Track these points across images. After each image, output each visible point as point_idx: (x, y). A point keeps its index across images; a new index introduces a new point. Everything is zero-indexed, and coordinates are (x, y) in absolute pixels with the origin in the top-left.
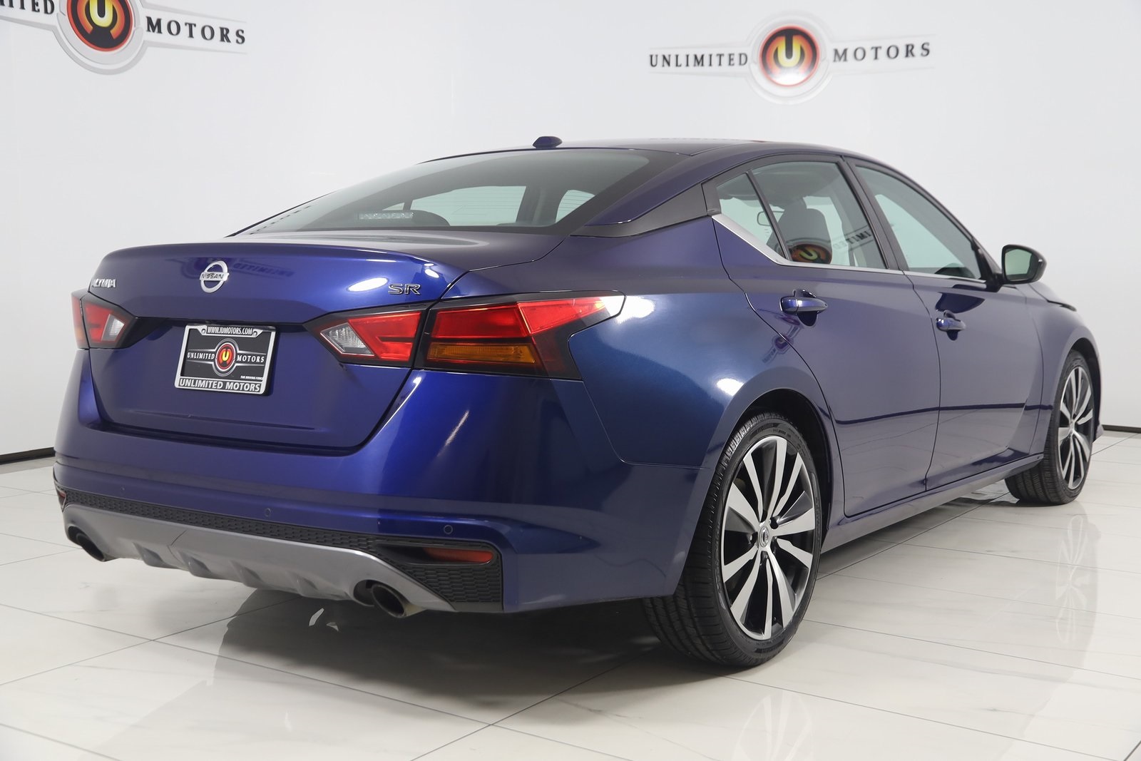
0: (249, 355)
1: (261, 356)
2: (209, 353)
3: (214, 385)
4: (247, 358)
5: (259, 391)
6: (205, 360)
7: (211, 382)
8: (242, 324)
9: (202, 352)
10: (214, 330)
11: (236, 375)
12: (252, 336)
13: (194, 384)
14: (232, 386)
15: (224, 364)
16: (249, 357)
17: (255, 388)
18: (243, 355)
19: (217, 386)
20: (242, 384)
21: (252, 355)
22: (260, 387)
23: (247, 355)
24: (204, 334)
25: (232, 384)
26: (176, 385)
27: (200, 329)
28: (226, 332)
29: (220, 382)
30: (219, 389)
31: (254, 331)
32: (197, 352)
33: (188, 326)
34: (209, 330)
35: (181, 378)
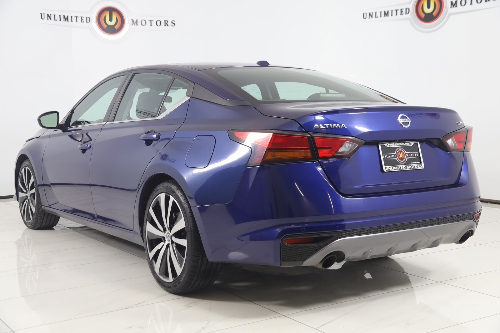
0: (411, 153)
1: (416, 153)
2: (393, 154)
4: (411, 155)
5: (422, 168)
6: (392, 158)
7: (400, 167)
8: (404, 141)
9: (390, 155)
10: (392, 145)
11: (409, 162)
12: (410, 146)
13: (393, 169)
14: (409, 167)
15: (402, 159)
16: (411, 154)
17: (420, 167)
18: (408, 154)
19: (403, 168)
20: (414, 166)
21: (412, 153)
22: (422, 166)
23: (410, 154)
24: (388, 147)
25: (409, 166)
26: (385, 170)
27: (386, 145)
28: (398, 144)
29: (404, 166)
30: (404, 169)
31: (410, 143)
32: (387, 155)
33: (380, 144)
34: (390, 144)
35: (385, 167)
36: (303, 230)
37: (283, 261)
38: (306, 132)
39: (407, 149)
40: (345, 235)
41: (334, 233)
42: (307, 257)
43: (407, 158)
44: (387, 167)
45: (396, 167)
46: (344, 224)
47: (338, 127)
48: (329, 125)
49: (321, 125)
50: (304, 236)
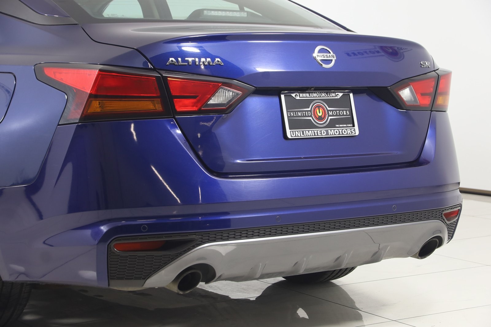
0: (338, 110)
1: (346, 111)
2: (305, 111)
4: (337, 113)
5: (355, 134)
6: (304, 116)
7: (316, 132)
8: (328, 89)
9: (299, 111)
10: (305, 96)
11: (332, 124)
12: (336, 98)
13: (303, 134)
14: (333, 132)
15: (320, 118)
17: (351, 132)
18: (333, 111)
19: (321, 134)
20: (341, 130)
21: (340, 110)
22: (354, 130)
23: (336, 110)
24: (298, 98)
25: (333, 131)
26: (289, 136)
27: (293, 95)
28: (315, 95)
29: (323, 130)
30: (324, 135)
31: (336, 94)
32: (295, 112)
33: (283, 94)
34: (301, 95)
35: (290, 131)
36: (144, 228)
37: (111, 279)
38: (154, 70)
39: (331, 103)
40: (215, 237)
41: (195, 235)
42: (151, 273)
43: (330, 118)
44: (293, 131)
45: (309, 131)
46: (229, 220)
47: (209, 62)
48: (194, 59)
49: (180, 59)
50: (146, 238)
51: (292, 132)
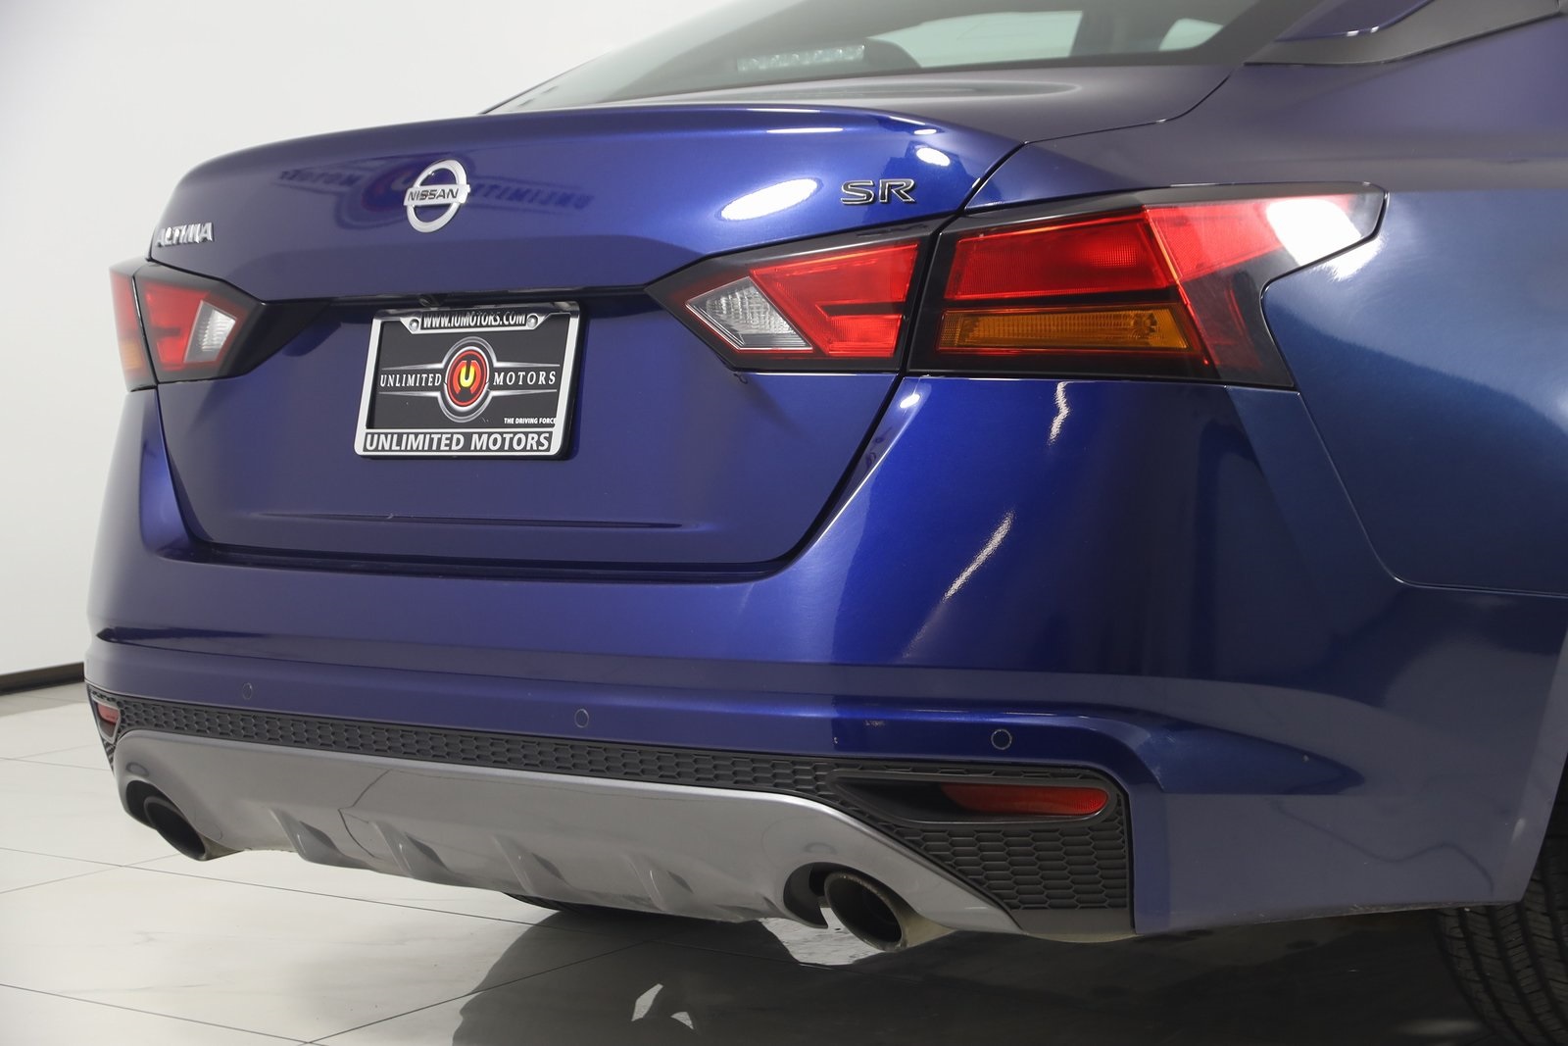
0: (521, 370)
1: (548, 371)
2: (428, 372)
3: (446, 442)
4: (518, 377)
5: (548, 450)
6: (421, 389)
7: (436, 437)
9: (411, 372)
10: (438, 325)
11: (495, 416)
12: (526, 329)
13: (399, 443)
14: (485, 442)
15: (465, 396)
17: (539, 443)
18: (506, 370)
19: (450, 445)
20: (508, 437)
21: (527, 370)
22: (549, 439)
23: (516, 370)
24: (414, 332)
25: (485, 437)
26: (359, 448)
27: (405, 323)
28: (465, 322)
29: (458, 435)
30: (456, 450)
31: (530, 316)
32: (401, 373)
33: (379, 317)
34: (427, 321)
35: (367, 434)
45: (417, 435)
51: (369, 436)
